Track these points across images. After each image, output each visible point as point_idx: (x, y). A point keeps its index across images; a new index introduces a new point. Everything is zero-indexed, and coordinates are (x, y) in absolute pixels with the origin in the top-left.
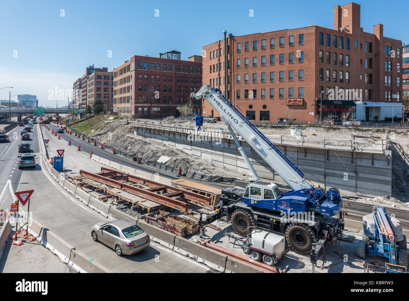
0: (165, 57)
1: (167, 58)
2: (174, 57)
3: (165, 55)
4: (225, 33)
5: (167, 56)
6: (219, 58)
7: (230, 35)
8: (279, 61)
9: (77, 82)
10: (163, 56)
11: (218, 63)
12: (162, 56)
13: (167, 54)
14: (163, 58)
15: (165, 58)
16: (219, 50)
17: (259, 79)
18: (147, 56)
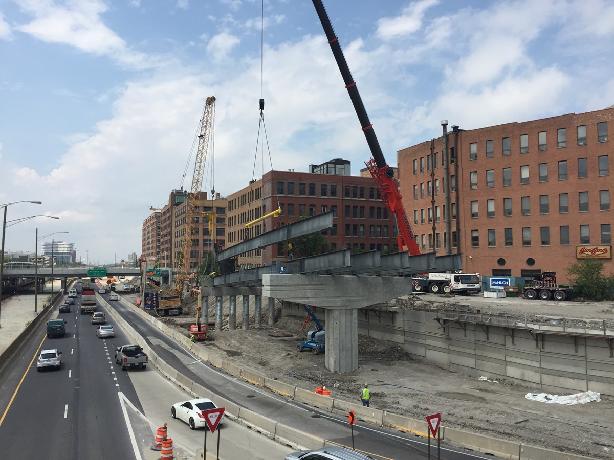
0: (322, 171)
1: (325, 173)
2: (340, 171)
3: (322, 167)
4: (445, 126)
5: (326, 170)
6: (433, 172)
7: (456, 128)
8: (557, 175)
9: (151, 218)
10: (319, 169)
11: (431, 180)
12: (315, 170)
13: (326, 166)
14: (319, 173)
15: (322, 173)
16: (432, 156)
17: (516, 210)
18: (292, 171)
